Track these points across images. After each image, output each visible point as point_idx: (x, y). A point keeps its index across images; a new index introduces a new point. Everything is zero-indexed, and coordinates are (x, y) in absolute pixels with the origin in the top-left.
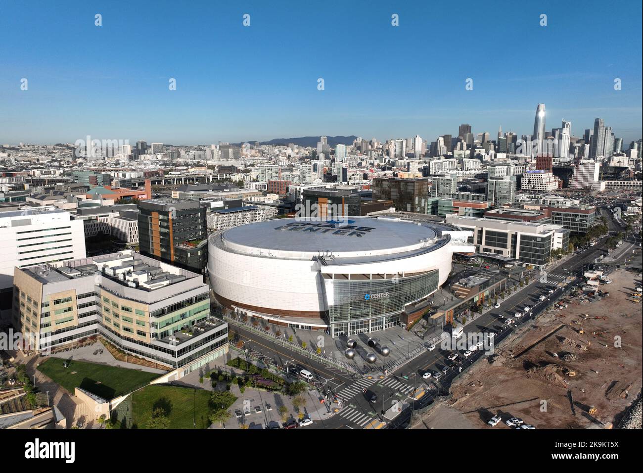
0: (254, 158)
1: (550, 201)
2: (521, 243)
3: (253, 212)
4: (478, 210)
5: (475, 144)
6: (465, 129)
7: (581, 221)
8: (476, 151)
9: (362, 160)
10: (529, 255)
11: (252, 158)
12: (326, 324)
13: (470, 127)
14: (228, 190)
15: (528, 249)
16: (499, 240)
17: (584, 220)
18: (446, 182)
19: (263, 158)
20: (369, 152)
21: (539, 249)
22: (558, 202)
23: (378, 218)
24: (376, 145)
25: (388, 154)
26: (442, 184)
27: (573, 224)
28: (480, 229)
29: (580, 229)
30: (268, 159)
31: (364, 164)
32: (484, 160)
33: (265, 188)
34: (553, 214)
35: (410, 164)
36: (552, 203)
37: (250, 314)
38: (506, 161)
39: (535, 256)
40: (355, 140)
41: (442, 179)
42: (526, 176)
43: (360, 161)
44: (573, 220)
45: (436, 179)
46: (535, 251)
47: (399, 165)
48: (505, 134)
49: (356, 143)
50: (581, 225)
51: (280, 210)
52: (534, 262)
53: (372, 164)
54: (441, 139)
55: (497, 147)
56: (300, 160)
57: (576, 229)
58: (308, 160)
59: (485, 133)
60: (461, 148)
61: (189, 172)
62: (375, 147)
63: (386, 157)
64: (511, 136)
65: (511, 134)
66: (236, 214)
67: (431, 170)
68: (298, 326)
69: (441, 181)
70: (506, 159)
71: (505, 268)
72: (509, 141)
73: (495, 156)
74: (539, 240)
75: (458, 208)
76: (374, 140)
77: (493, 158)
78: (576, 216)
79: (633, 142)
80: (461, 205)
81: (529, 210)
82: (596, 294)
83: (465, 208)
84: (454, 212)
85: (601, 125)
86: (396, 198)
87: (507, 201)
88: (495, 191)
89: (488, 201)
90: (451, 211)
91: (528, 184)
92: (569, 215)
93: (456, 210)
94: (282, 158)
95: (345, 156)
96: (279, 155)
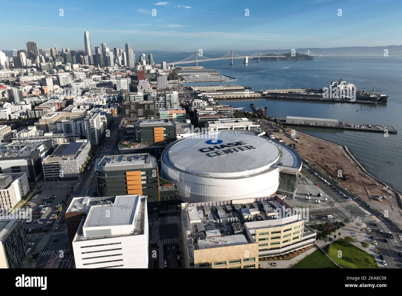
3: (85, 147)
4: (183, 114)
6: (31, 45)
7: (230, 112)
12: (285, 196)
13: (35, 44)
17: (232, 112)
18: (139, 98)
27: (227, 114)
28: (231, 127)
29: (230, 116)
34: (219, 110)
35: (47, 79)
42: (140, 85)
44: (227, 112)
45: (132, 97)
50: (230, 114)
59: (51, 49)
60: (41, 61)
66: (81, 153)
78: (228, 110)
79: (141, 56)
80: (174, 113)
81: (210, 111)
82: (292, 145)
83: (177, 114)
84: (169, 117)
85: (129, 47)
86: (142, 115)
87: (177, 105)
88: (170, 100)
89: (167, 106)
90: (168, 117)
91: (141, 89)
92: (225, 110)
93: (171, 115)
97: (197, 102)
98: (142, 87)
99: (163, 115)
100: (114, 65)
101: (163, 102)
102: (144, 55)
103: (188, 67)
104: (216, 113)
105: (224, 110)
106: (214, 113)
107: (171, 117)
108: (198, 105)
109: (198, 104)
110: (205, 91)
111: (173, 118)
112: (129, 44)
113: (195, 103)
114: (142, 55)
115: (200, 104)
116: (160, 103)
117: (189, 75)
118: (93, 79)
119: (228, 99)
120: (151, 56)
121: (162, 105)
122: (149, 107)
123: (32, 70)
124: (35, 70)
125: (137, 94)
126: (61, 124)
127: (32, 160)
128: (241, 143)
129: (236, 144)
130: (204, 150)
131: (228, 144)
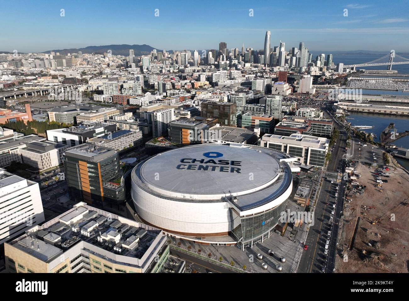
0: (83, 66)
1: (303, 112)
2: (311, 154)
3: (130, 136)
5: (230, 56)
6: (223, 45)
7: (327, 128)
8: (232, 61)
9: (162, 68)
10: (316, 161)
11: (81, 66)
12: (235, 241)
13: (226, 44)
14: (95, 111)
15: (315, 158)
16: (298, 152)
17: (329, 128)
18: (240, 99)
19: (90, 66)
20: (164, 61)
21: (322, 157)
22: (307, 112)
23: (230, 146)
24: (166, 55)
25: (177, 63)
26: (237, 100)
27: (323, 130)
28: (285, 145)
29: (327, 133)
30: (94, 66)
31: (164, 71)
32: (238, 68)
33: (111, 100)
34: (312, 124)
35: (201, 76)
36: (304, 113)
37: (178, 237)
38: (251, 69)
39: (319, 162)
40: (152, 51)
41: (237, 97)
42: (275, 86)
43: (160, 69)
44: (323, 128)
45: (233, 97)
46: (320, 158)
47: (187, 72)
48: (247, 49)
49: (152, 54)
50: (327, 131)
51: (141, 127)
52: (318, 165)
53: (169, 71)
54: (210, 53)
55: (243, 58)
56: (117, 67)
57: (325, 133)
58: (123, 67)
59: (235, 49)
60: (223, 60)
61: (39, 82)
62: (166, 57)
63: (176, 65)
64: (251, 51)
65: (250, 49)
66: (119, 139)
67: (213, 79)
68: (217, 244)
69: (237, 99)
70: (251, 67)
71: (307, 173)
72: (250, 54)
73: (244, 66)
74: (322, 152)
75: (255, 120)
76: (164, 52)
77: (243, 67)
78: (325, 126)
79: (318, 57)
80: (257, 119)
81: (298, 122)
82: (360, 187)
83: (260, 121)
84: (252, 122)
85: (303, 47)
86: (217, 116)
87: (277, 111)
88: (271, 105)
89: (266, 112)
90: (250, 122)
91: (276, 91)
92: (321, 125)
93: (253, 121)
94: (104, 66)
95: (150, 65)
96: (101, 63)
97: (302, 111)
98: (276, 89)
99: (245, 119)
100: (285, 65)
101: (263, 106)
102: (323, 55)
103: (376, 71)
104: (303, 126)
105: (318, 125)
106: (299, 126)
107: (253, 122)
108: (303, 115)
109: (303, 113)
110: (353, 101)
111: (256, 124)
112: (303, 44)
113: (299, 111)
114: (320, 56)
115: (305, 114)
116: (260, 107)
117: (361, 80)
118: (246, 78)
119: (369, 113)
120: (331, 57)
121: (262, 110)
122: (224, 109)
123: (211, 67)
124: (213, 67)
125: (238, 95)
127: (82, 137)
128: (235, 163)
129: (230, 162)
130: (185, 161)
131: (220, 161)
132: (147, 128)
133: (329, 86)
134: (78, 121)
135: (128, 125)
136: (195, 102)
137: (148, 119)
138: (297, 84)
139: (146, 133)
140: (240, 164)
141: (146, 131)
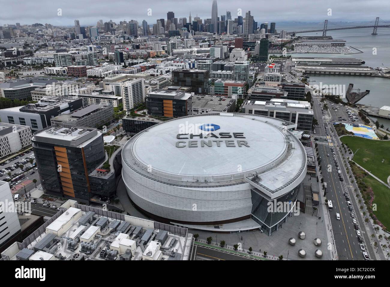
0: (24, 38)
3: (101, 111)
6: (171, 15)
10: (304, 126)
11: (22, 38)
13: (174, 13)
16: (284, 117)
17: (302, 91)
21: (310, 121)
27: (296, 94)
28: (272, 111)
33: (65, 73)
34: (285, 88)
35: (156, 44)
39: (307, 126)
42: (233, 53)
44: (296, 91)
46: (307, 122)
52: (306, 129)
57: (298, 96)
58: (69, 38)
68: (238, 232)
75: (228, 87)
78: (298, 89)
80: (230, 85)
83: (233, 87)
86: (189, 84)
89: (235, 78)
90: (223, 89)
92: (294, 89)
93: (226, 88)
94: (47, 37)
95: (98, 35)
96: (44, 35)
98: (234, 56)
99: (218, 86)
101: (231, 73)
105: (292, 88)
114: (264, 24)
116: (228, 74)
120: (273, 25)
121: (230, 76)
122: (197, 77)
126: (112, 85)
127: (45, 115)
128: (238, 135)
129: (232, 134)
130: (181, 137)
131: (221, 134)
132: (116, 100)
133: (279, 51)
134: (33, 96)
135: (93, 99)
136: (158, 71)
137: (114, 91)
138: (250, 51)
139: (115, 107)
140: (243, 136)
141: (115, 105)
